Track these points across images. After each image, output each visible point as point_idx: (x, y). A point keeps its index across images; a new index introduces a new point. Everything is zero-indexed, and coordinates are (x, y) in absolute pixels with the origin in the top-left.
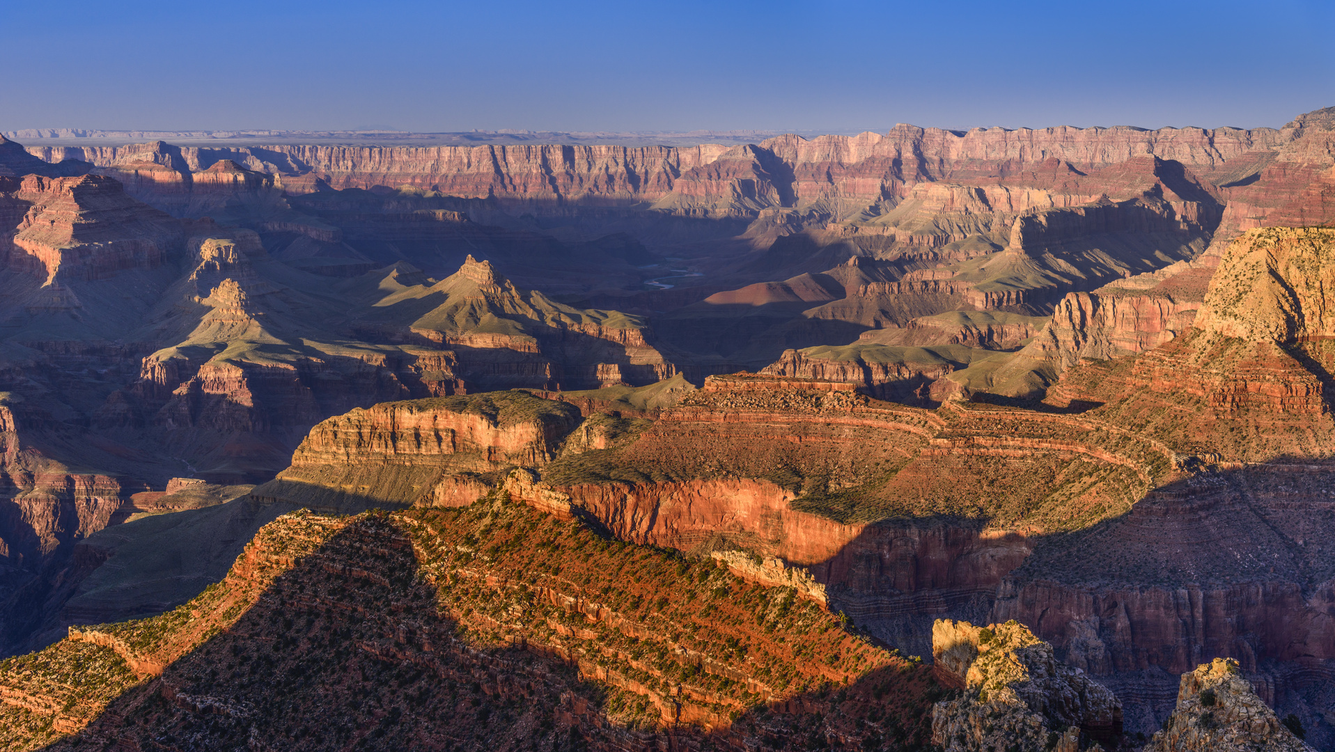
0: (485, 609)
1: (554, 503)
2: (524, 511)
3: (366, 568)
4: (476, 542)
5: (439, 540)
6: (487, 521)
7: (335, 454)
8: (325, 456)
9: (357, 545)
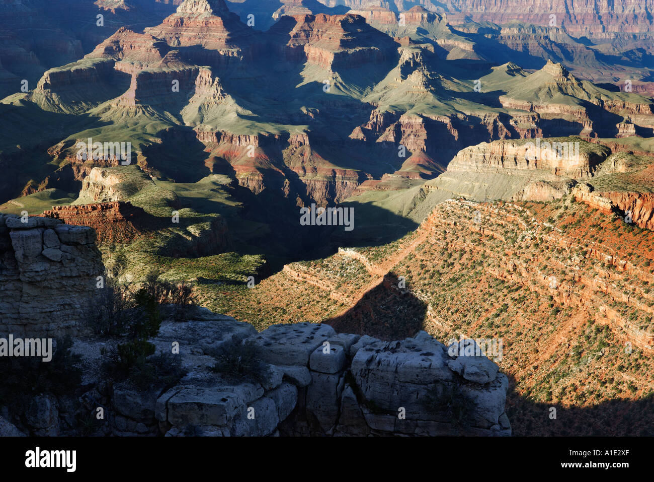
0: (558, 257)
1: (602, 204)
2: (583, 206)
3: (493, 230)
4: (554, 221)
5: (533, 219)
6: (562, 211)
7: (470, 166)
8: (465, 167)
9: (488, 218)
